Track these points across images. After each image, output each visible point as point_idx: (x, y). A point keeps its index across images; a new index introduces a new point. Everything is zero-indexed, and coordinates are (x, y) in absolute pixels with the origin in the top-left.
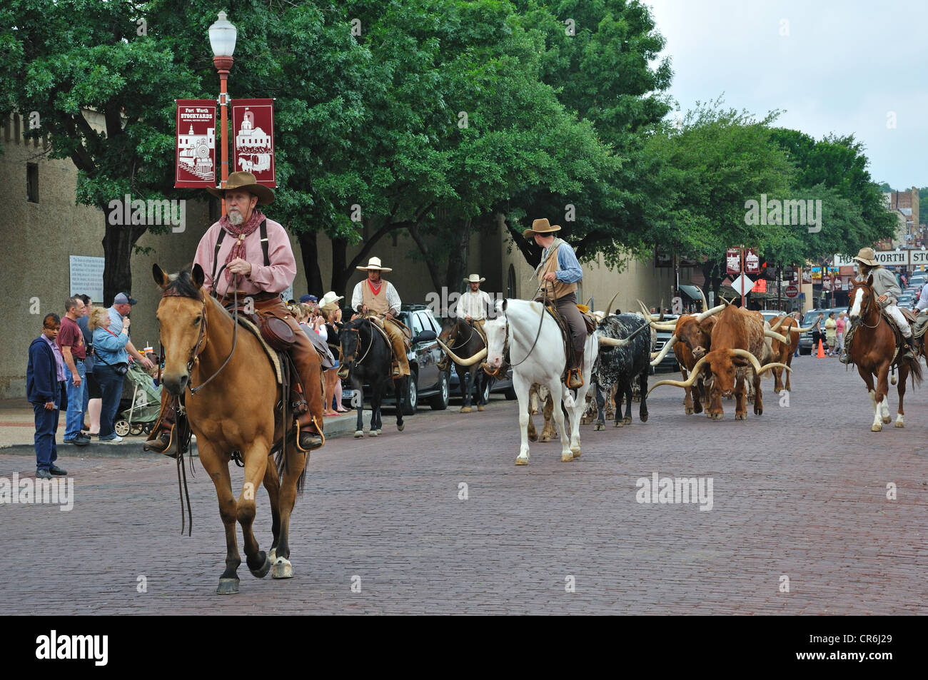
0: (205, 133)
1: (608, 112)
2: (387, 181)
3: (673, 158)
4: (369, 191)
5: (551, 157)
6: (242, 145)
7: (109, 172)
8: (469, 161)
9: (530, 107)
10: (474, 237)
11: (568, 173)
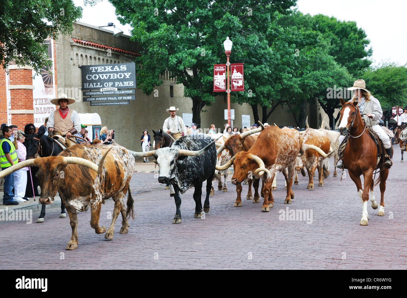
0: (222, 74)
1: (352, 64)
2: (280, 88)
3: (374, 78)
4: (274, 91)
5: (333, 79)
6: (234, 78)
7: (193, 87)
8: (306, 81)
9: (326, 63)
10: (308, 105)
11: (338, 84)
